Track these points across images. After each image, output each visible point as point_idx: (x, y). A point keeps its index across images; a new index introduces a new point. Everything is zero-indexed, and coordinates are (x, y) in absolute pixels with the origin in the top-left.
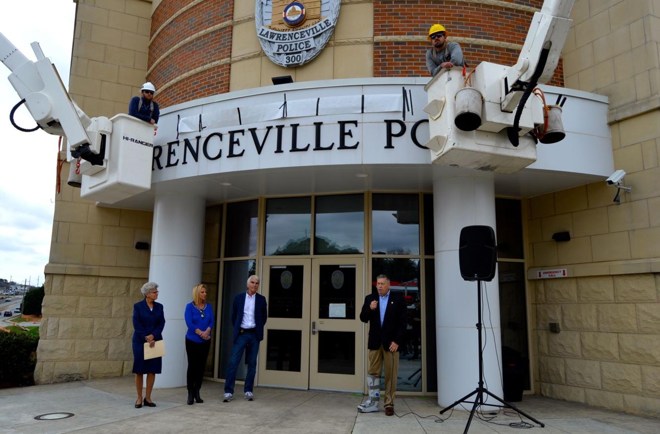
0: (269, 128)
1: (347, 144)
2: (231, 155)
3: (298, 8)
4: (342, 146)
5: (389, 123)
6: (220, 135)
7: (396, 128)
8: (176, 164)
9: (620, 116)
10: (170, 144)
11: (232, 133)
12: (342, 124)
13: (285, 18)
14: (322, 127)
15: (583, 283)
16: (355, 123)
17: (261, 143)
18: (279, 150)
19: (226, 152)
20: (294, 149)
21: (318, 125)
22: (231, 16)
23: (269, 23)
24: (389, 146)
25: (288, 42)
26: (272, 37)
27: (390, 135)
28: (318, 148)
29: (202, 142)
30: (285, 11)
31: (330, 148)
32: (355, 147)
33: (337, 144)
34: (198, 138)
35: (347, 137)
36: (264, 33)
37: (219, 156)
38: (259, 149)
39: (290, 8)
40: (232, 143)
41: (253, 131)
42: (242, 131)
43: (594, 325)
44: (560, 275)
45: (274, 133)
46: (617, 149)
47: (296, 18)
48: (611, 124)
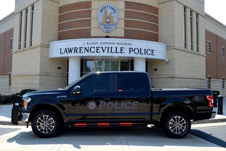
0: (106, 47)
1: (122, 52)
2: (97, 52)
3: (109, 19)
4: (121, 52)
5: (130, 48)
6: (94, 48)
7: (131, 50)
8: (82, 52)
9: (168, 48)
10: (80, 48)
11: (97, 47)
12: (121, 48)
13: (106, 21)
14: (117, 48)
15: (159, 79)
16: (124, 48)
17: (104, 50)
18: (108, 52)
19: (96, 51)
20: (111, 52)
21: (116, 48)
22: (90, 17)
23: (101, 21)
24: (130, 53)
25: (106, 26)
26: (102, 24)
27: (130, 51)
28: (116, 52)
29: (89, 49)
30: (106, 19)
31: (119, 53)
32: (123, 53)
33: (120, 52)
34: (88, 47)
35: (122, 51)
36: (100, 23)
37: (94, 52)
38: (104, 52)
39: (107, 19)
40: (97, 50)
41: (102, 47)
42: (100, 47)
43: (160, 86)
44: (155, 77)
45: (107, 49)
46: (167, 54)
47: (108, 21)
48: (166, 49)
